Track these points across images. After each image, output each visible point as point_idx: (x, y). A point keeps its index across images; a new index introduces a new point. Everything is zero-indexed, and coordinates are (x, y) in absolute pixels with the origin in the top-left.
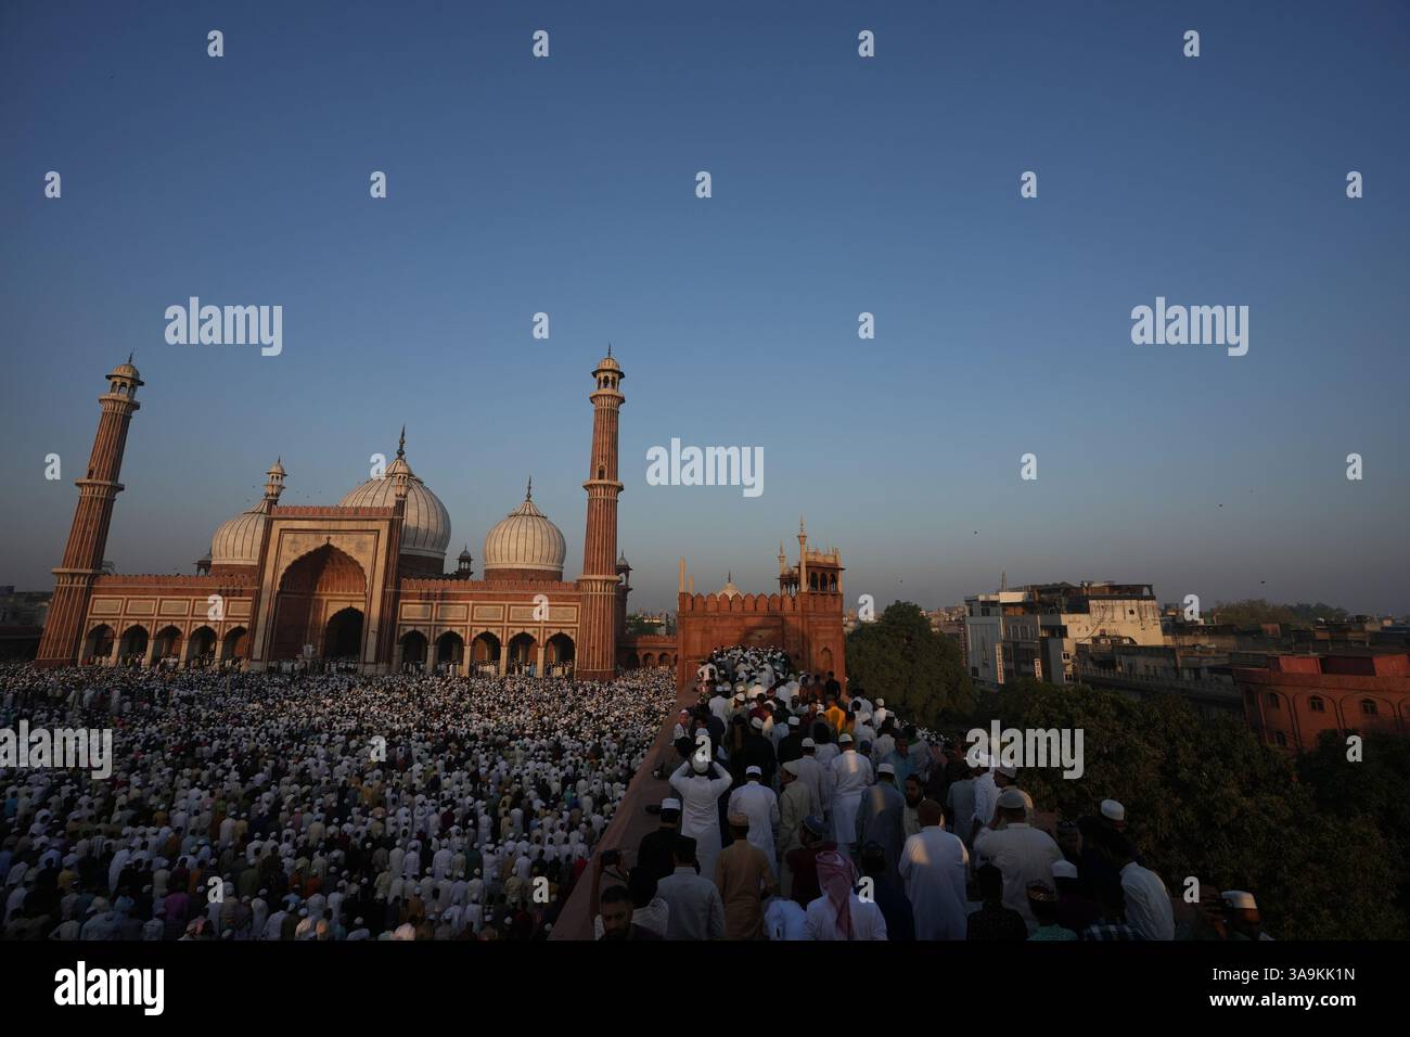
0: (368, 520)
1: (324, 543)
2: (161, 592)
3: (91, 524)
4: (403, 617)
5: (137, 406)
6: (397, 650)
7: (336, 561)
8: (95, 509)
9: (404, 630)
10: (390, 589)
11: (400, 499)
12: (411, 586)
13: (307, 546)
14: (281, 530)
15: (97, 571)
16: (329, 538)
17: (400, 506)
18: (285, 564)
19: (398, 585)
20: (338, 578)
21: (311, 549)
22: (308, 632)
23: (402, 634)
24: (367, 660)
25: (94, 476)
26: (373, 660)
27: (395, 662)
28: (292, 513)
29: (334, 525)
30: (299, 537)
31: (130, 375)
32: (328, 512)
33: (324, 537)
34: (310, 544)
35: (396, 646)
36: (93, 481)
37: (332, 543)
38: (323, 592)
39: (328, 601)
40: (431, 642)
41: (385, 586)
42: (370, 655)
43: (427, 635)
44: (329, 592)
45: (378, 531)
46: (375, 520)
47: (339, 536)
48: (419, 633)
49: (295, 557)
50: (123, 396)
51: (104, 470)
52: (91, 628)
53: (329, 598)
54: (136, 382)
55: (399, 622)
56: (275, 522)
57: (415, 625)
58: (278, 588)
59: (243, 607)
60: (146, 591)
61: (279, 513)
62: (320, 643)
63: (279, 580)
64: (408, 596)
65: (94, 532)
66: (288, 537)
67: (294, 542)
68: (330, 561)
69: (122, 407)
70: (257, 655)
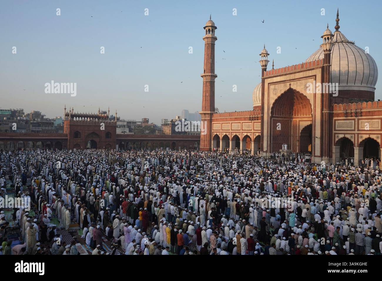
0: (309, 70)
1: (288, 88)
2: (231, 119)
3: (207, 93)
4: (337, 129)
5: (216, 39)
6: (335, 150)
7: (299, 98)
8: (208, 86)
9: (338, 137)
10: (326, 111)
11: (326, 53)
12: (340, 107)
13: (281, 90)
14: (269, 84)
15: (212, 112)
16: (290, 85)
17: (328, 57)
18: (272, 101)
19: (331, 108)
20: (303, 108)
21: (283, 92)
22: (292, 137)
23: (337, 139)
24: (316, 155)
25: (206, 72)
26: (319, 155)
27: (334, 156)
28: (273, 74)
29: (292, 77)
30: (277, 86)
31: (210, 25)
32: (289, 69)
33: (288, 84)
34: (282, 89)
35: (334, 147)
36: (206, 74)
37: (292, 87)
38: (297, 116)
39: (299, 121)
40: (356, 145)
41: (322, 110)
42: (318, 152)
43: (353, 140)
44: (299, 116)
45: (315, 76)
46: (313, 69)
47: (295, 83)
48: (348, 139)
49: (276, 97)
50: (210, 35)
51: (208, 69)
52: (213, 136)
53: (300, 119)
54: (214, 28)
55: (334, 132)
56: (266, 80)
57: (344, 134)
58: (270, 115)
59: (257, 125)
60: (226, 119)
61: (267, 75)
62: (297, 144)
63: (270, 111)
64: (338, 115)
65: (209, 96)
66: (272, 87)
67: (275, 89)
68: (295, 98)
69: (210, 40)
70: (265, 149)
